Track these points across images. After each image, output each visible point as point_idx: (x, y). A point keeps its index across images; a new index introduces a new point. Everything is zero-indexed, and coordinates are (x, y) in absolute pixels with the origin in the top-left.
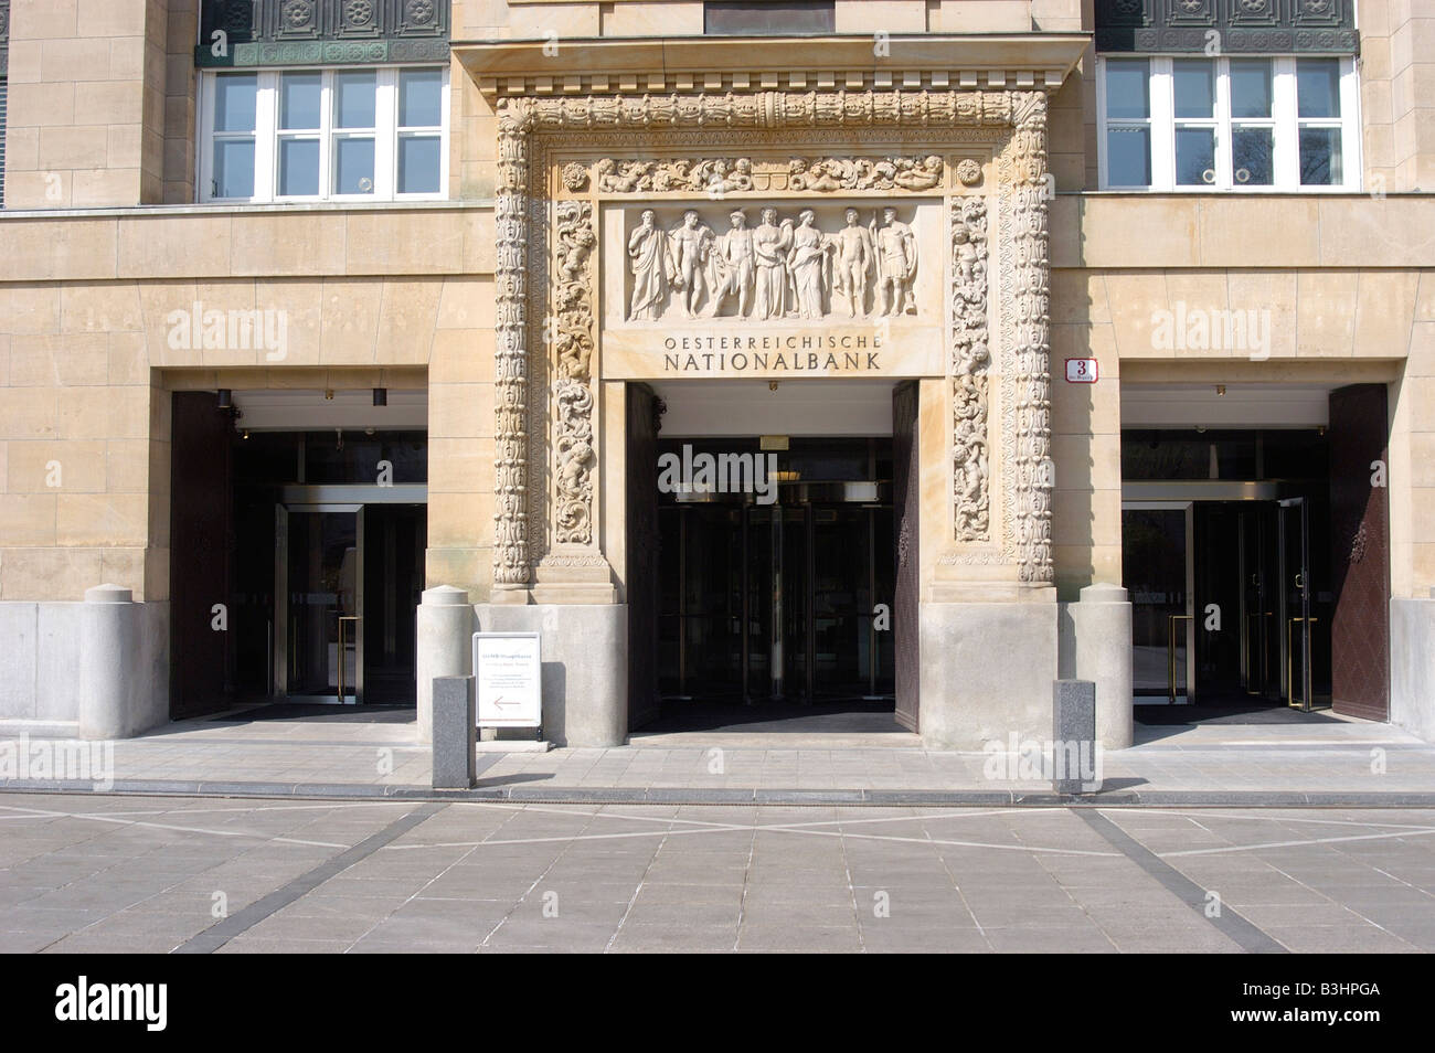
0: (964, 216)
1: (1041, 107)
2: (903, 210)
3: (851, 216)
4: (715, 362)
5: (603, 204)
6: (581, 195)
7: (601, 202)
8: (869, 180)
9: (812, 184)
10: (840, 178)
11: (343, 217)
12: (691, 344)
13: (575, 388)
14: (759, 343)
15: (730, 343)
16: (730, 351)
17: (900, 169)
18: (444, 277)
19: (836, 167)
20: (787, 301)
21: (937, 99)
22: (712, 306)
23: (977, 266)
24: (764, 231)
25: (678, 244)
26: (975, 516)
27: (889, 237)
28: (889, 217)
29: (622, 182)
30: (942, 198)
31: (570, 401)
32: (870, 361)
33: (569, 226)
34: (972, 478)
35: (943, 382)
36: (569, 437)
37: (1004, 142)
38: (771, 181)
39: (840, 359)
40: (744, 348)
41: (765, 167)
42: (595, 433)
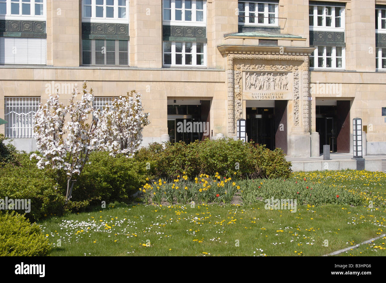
0: (296, 75)
1: (308, 58)
2: (286, 73)
3: (278, 74)
4: (259, 97)
5: (243, 71)
6: (239, 70)
7: (242, 71)
8: (282, 68)
9: (274, 69)
10: (278, 68)
11: (200, 72)
12: (256, 94)
13: (239, 101)
14: (266, 94)
15: (261, 94)
16: (262, 96)
17: (286, 67)
18: (216, 82)
19: (278, 66)
20: (269, 88)
21: (293, 56)
22: (258, 88)
23: (297, 83)
24: (266, 76)
25: (253, 78)
26: (297, 122)
27: (284, 77)
28: (284, 74)
29: (246, 67)
30: (292, 72)
31: (238, 103)
32: (282, 97)
33: (238, 75)
34: (297, 116)
35: (292, 101)
36: (238, 109)
37: (302, 63)
38: (267, 68)
39: (278, 97)
40: (264, 95)
41: (267, 66)
42: (242, 108)
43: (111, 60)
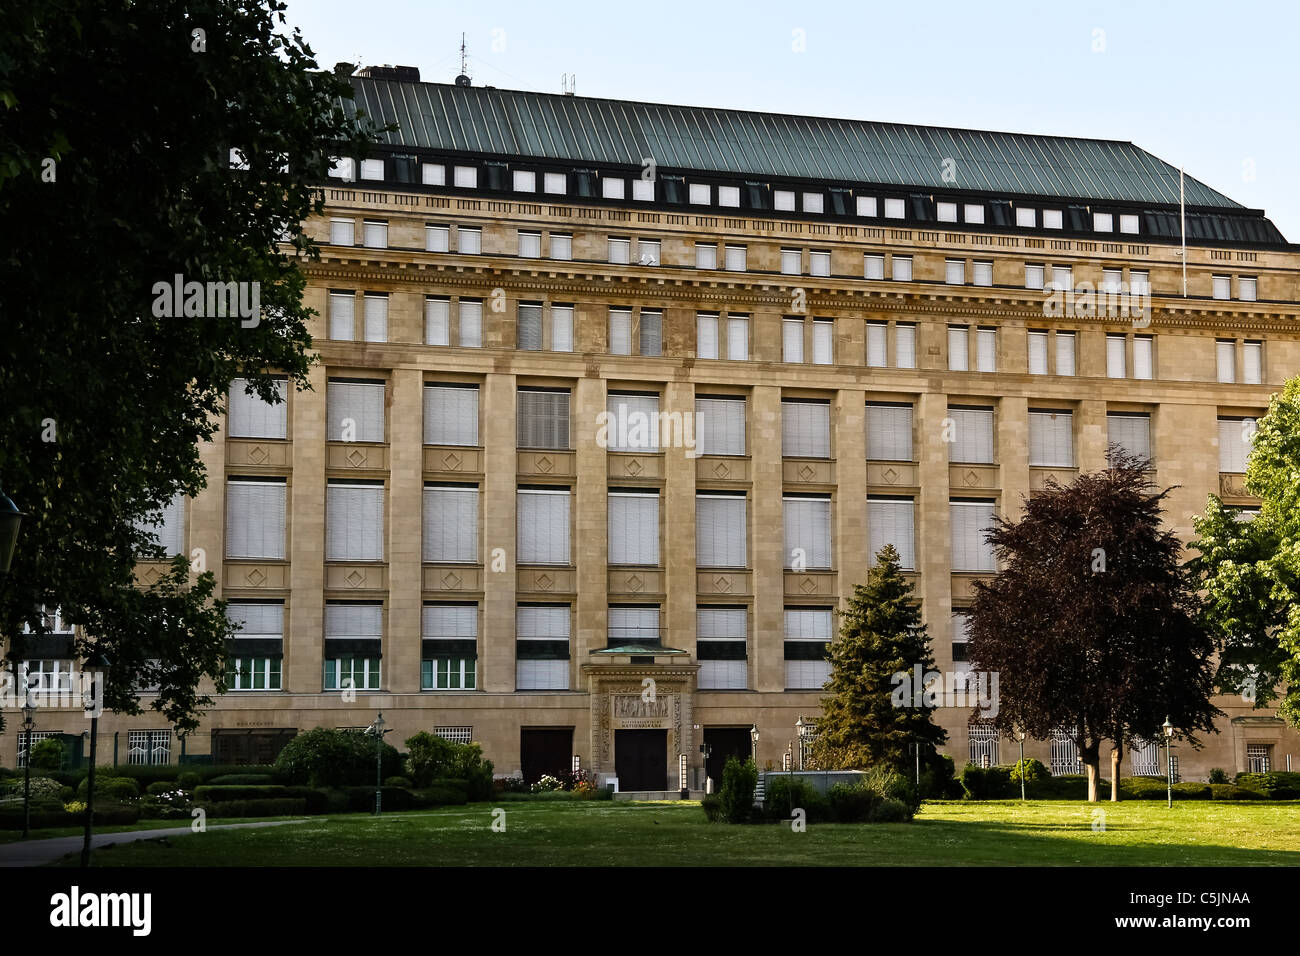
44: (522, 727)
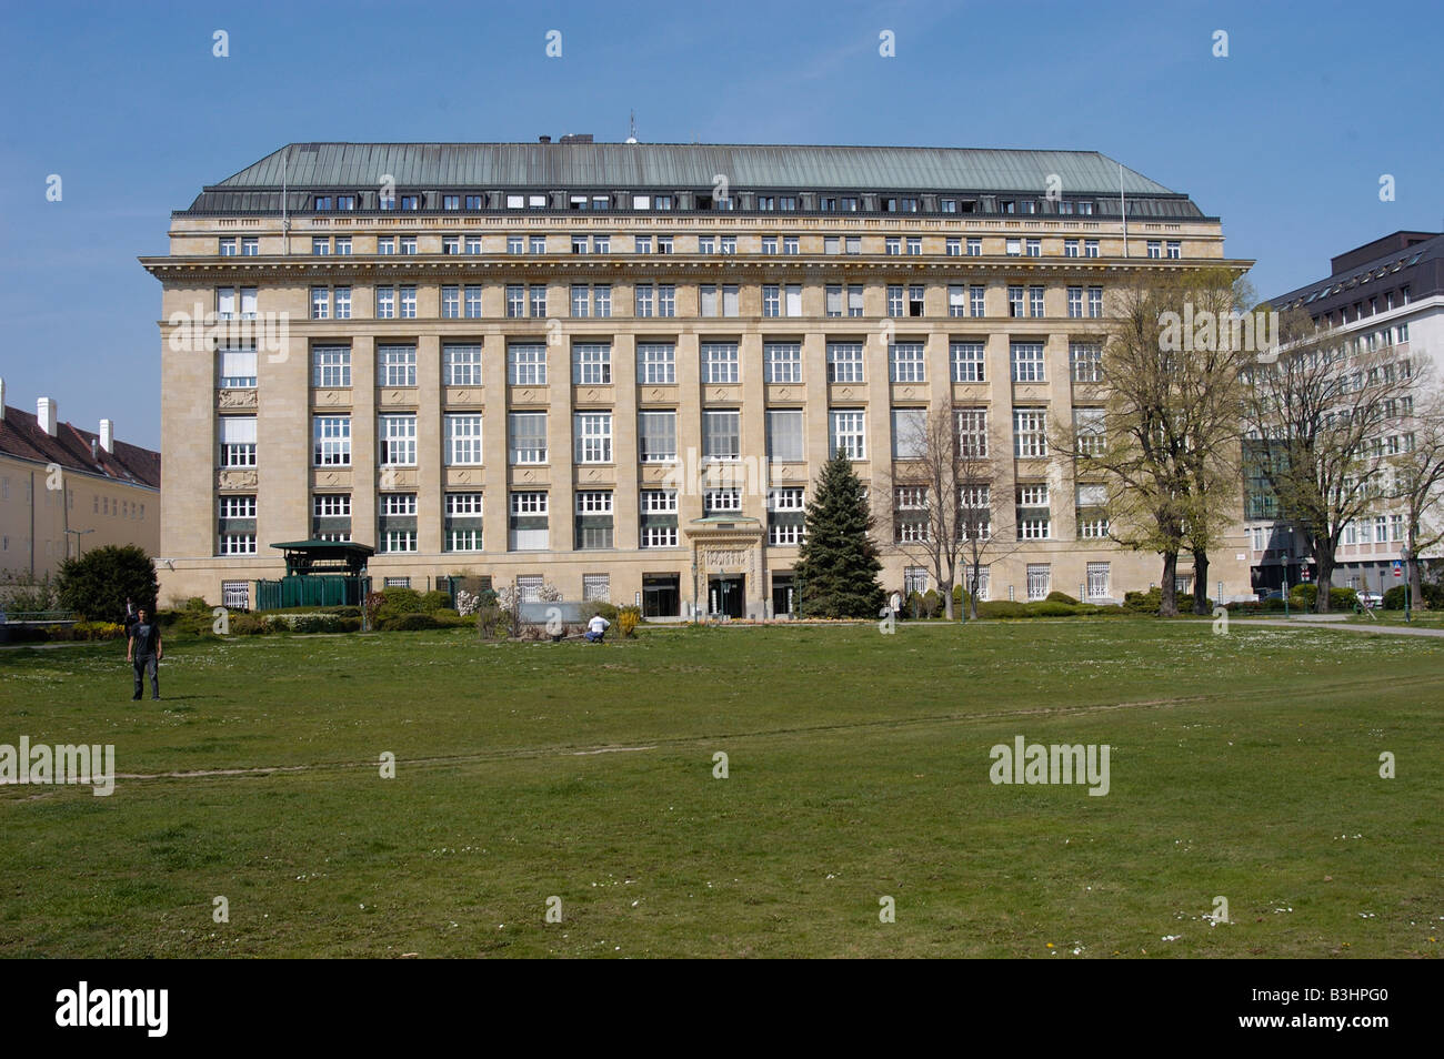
0: (751, 551)
2: (742, 550)
3: (736, 551)
4: (719, 571)
6: (700, 549)
7: (704, 550)
8: (738, 547)
12: (716, 568)
13: (701, 574)
14: (727, 568)
17: (743, 546)
18: (683, 560)
19: (734, 545)
20: (728, 563)
21: (749, 536)
22: (719, 564)
23: (753, 558)
24: (725, 554)
25: (714, 555)
27: (741, 554)
29: (706, 547)
30: (748, 549)
32: (740, 570)
33: (700, 553)
35: (749, 574)
38: (726, 547)
39: (736, 570)
40: (724, 569)
43: (600, 544)
44: (644, 574)
